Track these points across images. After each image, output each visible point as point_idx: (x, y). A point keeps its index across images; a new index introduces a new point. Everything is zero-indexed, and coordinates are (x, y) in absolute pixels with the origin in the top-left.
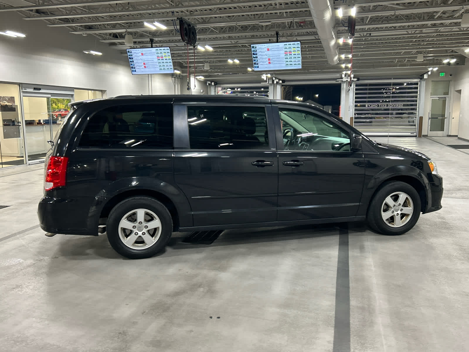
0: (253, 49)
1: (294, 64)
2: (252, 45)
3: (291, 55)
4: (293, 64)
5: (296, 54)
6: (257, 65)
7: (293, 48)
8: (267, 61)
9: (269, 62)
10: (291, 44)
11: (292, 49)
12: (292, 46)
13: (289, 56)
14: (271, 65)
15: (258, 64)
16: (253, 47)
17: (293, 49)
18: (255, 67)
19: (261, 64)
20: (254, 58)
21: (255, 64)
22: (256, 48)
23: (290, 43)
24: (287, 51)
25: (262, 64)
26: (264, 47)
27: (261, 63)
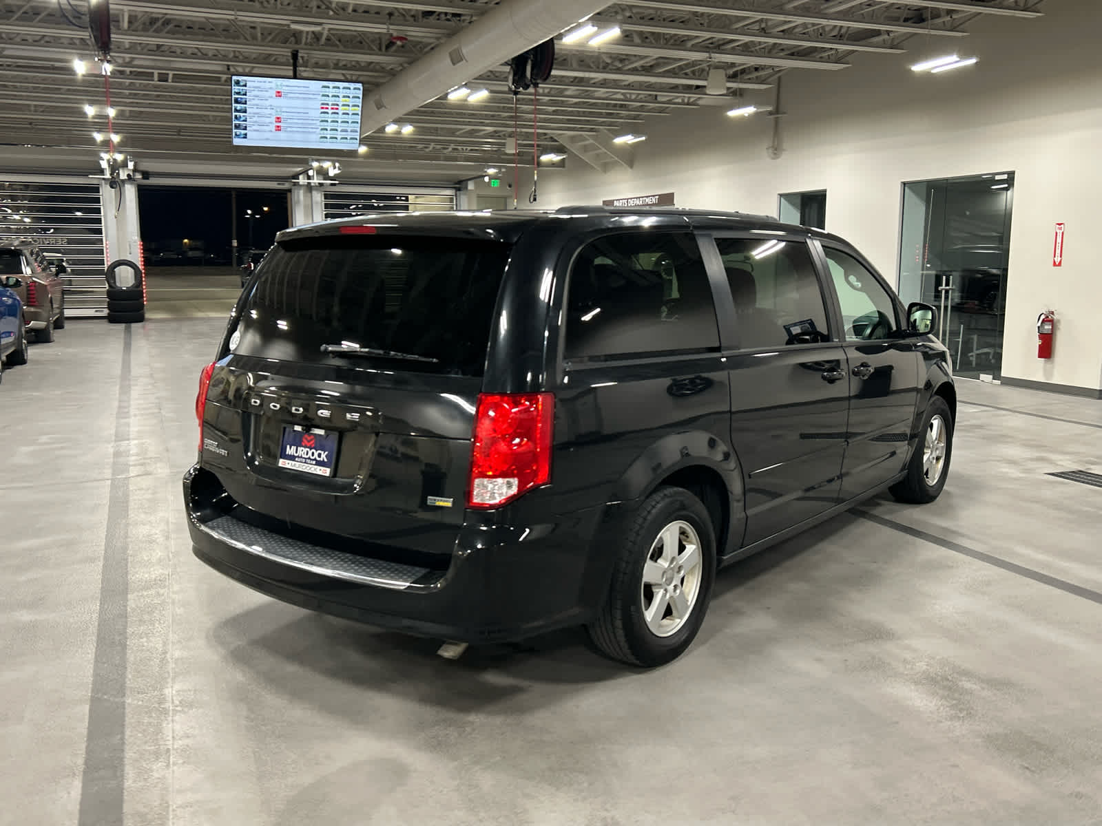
0: (235, 89)
1: (342, 138)
2: (235, 78)
3: (337, 113)
4: (339, 137)
5: (348, 114)
6: (243, 132)
7: (344, 97)
8: (271, 123)
9: (278, 127)
10: (339, 88)
11: (341, 99)
12: (342, 93)
13: (330, 117)
14: (282, 135)
15: (245, 128)
16: (238, 83)
17: (341, 101)
18: (236, 135)
19: (255, 130)
20: (236, 111)
21: (237, 127)
22: (245, 86)
23: (337, 84)
24: (328, 104)
25: (257, 131)
26: (268, 85)
27: (254, 128)
